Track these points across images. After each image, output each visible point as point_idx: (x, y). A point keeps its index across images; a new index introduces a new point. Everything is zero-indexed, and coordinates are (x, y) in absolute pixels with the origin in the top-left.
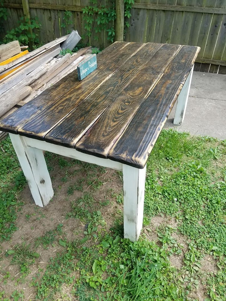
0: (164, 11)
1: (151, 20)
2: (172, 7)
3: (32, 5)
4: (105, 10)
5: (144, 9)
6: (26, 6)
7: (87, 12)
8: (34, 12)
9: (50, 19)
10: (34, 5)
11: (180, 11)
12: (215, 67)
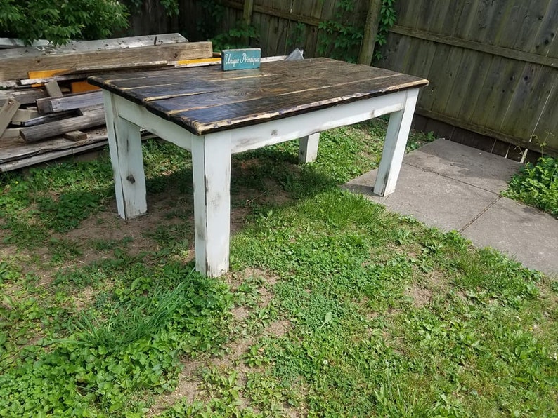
0: (436, 43)
1: (415, 54)
2: (447, 39)
3: (257, 8)
4: (350, 28)
5: (407, 36)
6: (249, 7)
7: (325, 28)
8: (257, 17)
9: (276, 30)
10: (259, 7)
11: (458, 47)
12: (503, 146)
